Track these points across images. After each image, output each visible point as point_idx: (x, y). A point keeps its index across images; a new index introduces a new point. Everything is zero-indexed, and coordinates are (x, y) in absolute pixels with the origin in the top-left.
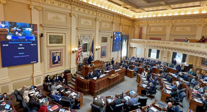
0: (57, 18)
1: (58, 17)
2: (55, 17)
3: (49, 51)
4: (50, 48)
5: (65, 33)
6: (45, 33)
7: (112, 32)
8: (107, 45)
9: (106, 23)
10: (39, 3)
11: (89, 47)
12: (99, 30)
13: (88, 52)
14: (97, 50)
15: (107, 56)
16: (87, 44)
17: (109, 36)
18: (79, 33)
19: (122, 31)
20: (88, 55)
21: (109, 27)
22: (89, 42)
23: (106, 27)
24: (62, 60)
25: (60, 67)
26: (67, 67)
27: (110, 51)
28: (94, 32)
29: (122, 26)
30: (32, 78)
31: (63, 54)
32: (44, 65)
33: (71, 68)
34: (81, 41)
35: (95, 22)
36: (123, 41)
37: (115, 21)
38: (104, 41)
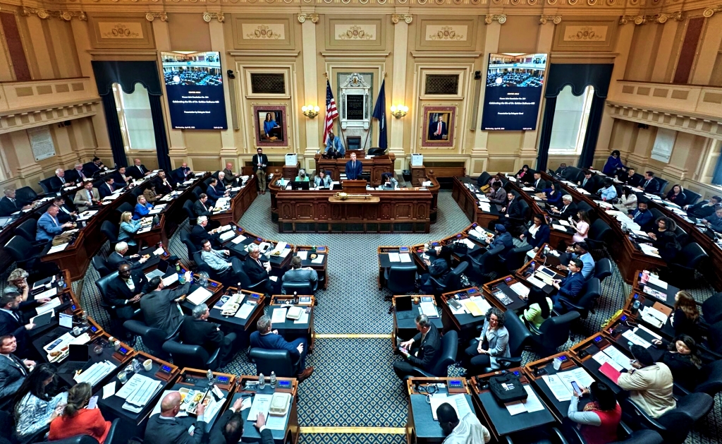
0: (264, 32)
1: (267, 30)
2: (260, 30)
3: (252, 108)
4: (255, 103)
5: (289, 68)
6: (239, 69)
7: (481, 55)
8: (457, 103)
9: (449, 26)
10: (221, 6)
11: (372, 107)
12: (411, 54)
13: (365, 120)
14: (402, 118)
15: (457, 143)
16: (362, 96)
17: (468, 70)
18: (331, 67)
19: (552, 50)
20: (366, 130)
21: (464, 39)
22: (367, 90)
23: (449, 39)
24: (284, 133)
25: (281, 147)
26: (297, 149)
27: (470, 128)
28: (387, 59)
29: (553, 26)
30: (220, 158)
31: (288, 118)
32: (242, 137)
33: (305, 154)
34: (339, 89)
35: (389, 26)
36: (562, 89)
37: (498, 9)
38: (440, 89)
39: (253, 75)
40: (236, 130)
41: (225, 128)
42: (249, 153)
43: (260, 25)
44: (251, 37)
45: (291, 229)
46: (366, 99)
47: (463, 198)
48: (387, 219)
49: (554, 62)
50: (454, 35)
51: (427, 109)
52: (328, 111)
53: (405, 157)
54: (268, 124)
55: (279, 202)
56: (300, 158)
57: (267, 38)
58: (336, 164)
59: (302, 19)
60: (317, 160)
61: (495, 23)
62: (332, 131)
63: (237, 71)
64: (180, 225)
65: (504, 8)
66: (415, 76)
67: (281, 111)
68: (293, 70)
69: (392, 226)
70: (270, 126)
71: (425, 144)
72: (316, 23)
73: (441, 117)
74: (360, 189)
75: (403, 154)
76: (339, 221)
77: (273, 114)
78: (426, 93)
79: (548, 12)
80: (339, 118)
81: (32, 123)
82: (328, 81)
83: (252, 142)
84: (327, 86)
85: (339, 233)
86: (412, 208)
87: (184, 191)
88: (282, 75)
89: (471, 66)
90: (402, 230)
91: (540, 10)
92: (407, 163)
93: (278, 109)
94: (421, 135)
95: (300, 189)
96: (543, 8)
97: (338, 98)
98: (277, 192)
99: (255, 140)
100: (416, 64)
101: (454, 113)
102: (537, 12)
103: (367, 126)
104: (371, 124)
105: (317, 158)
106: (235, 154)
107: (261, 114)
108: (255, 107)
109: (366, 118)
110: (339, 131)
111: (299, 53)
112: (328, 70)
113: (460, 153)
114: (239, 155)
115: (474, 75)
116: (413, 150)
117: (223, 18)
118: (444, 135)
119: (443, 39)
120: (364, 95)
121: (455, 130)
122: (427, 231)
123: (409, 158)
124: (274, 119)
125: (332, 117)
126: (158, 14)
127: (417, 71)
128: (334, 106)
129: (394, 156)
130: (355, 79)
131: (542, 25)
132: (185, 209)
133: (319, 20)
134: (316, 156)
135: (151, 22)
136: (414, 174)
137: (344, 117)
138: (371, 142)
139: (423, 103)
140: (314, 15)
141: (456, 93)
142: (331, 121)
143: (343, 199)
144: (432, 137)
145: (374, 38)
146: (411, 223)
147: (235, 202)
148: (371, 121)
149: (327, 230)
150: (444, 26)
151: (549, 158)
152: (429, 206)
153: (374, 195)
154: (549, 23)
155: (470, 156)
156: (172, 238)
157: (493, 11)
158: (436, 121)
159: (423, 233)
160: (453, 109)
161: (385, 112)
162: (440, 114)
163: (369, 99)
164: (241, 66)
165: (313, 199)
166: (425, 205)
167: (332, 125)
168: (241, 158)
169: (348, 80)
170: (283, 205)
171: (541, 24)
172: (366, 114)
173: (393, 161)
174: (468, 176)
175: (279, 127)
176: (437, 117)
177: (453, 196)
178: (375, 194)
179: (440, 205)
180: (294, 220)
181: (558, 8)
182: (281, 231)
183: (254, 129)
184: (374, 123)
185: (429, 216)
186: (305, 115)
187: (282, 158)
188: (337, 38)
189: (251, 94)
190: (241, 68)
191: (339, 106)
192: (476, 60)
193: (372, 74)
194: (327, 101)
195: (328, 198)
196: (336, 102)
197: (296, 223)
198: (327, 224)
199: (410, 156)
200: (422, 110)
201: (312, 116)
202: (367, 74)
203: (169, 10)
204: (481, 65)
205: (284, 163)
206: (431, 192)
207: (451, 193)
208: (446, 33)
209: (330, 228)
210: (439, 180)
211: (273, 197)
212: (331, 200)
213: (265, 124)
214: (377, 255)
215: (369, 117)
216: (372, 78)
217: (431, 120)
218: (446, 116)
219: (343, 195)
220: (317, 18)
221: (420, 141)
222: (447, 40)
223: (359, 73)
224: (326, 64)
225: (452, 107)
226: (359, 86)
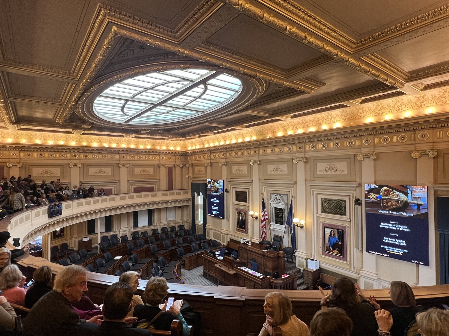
0: (239, 170)
1: (241, 169)
4: (236, 206)
7: (359, 185)
8: (346, 224)
9: (333, 163)
14: (304, 228)
15: (350, 260)
16: (282, 209)
17: (352, 197)
18: (266, 189)
21: (345, 172)
22: (283, 206)
23: (333, 173)
25: (244, 234)
26: (250, 237)
28: (294, 185)
30: (221, 234)
31: (248, 217)
32: (230, 224)
37: (369, 149)
38: (332, 210)
39: (236, 192)
40: (228, 220)
41: (224, 218)
42: (232, 234)
43: (239, 166)
44: (235, 172)
46: (284, 211)
50: (337, 170)
51: (324, 224)
52: (263, 216)
57: (241, 173)
59: (252, 163)
65: (374, 147)
66: (312, 198)
67: (246, 213)
68: (250, 190)
71: (324, 253)
72: (259, 165)
75: (305, 257)
78: (322, 212)
79: (421, 147)
80: (268, 221)
81: (169, 205)
82: (263, 198)
83: (234, 228)
84: (262, 200)
88: (246, 193)
89: (353, 194)
91: (412, 146)
93: (245, 211)
94: (321, 245)
96: (415, 144)
100: (312, 190)
101: (345, 232)
102: (410, 148)
103: (283, 230)
104: (288, 229)
106: (226, 233)
108: (236, 209)
109: (284, 224)
111: (252, 181)
112: (264, 191)
113: (353, 270)
114: (228, 234)
115: (355, 202)
116: (314, 256)
119: (329, 173)
121: (348, 247)
125: (264, 220)
126: (208, 163)
127: (313, 195)
128: (266, 213)
130: (277, 198)
133: (261, 163)
135: (206, 167)
137: (273, 221)
138: (288, 242)
139: (320, 220)
141: (345, 215)
142: (264, 223)
145: (286, 173)
155: (359, 275)
157: (365, 151)
163: (286, 211)
168: (228, 236)
169: (273, 198)
172: (284, 221)
188: (268, 173)
189: (234, 201)
190: (231, 188)
191: (270, 214)
192: (356, 189)
193: (287, 195)
194: (262, 210)
196: (267, 211)
201: (256, 218)
202: (285, 195)
203: (212, 161)
204: (361, 194)
208: (331, 169)
215: (286, 224)
216: (288, 198)
221: (321, 250)
222: (332, 173)
223: (279, 194)
224: (264, 187)
225: (343, 227)
226: (280, 202)
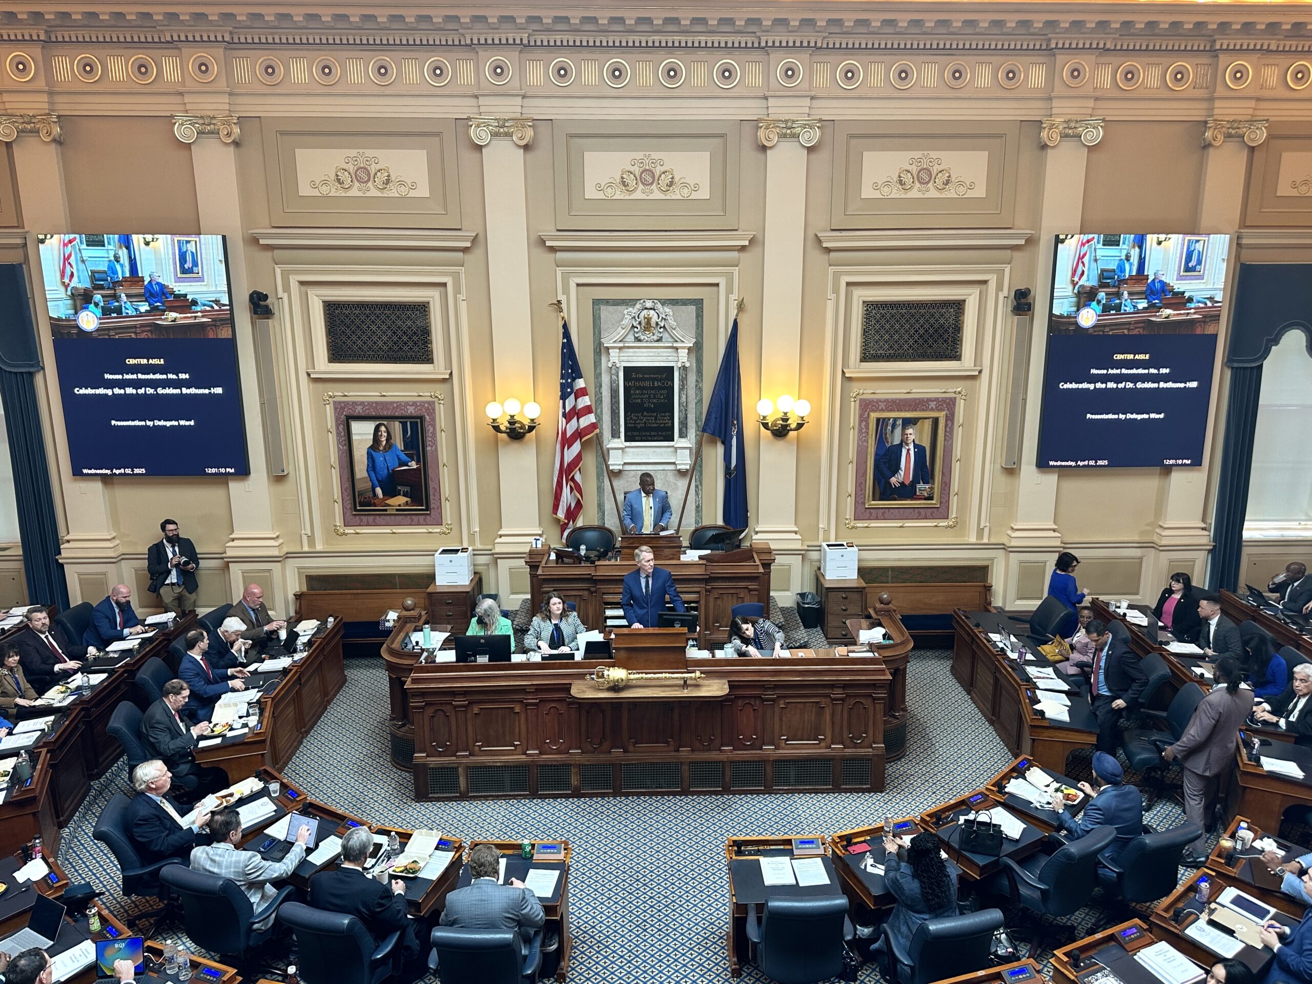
0: (363, 175)
1: (373, 169)
2: (351, 168)
3: (329, 410)
4: (338, 392)
5: (444, 285)
6: (287, 288)
7: (1031, 241)
8: (959, 386)
9: (934, 154)
10: (231, 94)
11: (700, 401)
12: (819, 241)
13: (678, 442)
14: (792, 434)
15: (963, 508)
16: (670, 370)
17: (992, 285)
18: (574, 281)
19: (1243, 224)
20: (682, 473)
21: (980, 192)
22: (683, 353)
23: (933, 193)
24: (432, 485)
25: (422, 530)
26: (472, 536)
27: (1001, 461)
28: (743, 255)
29: (1245, 154)
30: (227, 565)
31: (443, 440)
32: (298, 501)
33: (498, 549)
34: (600, 350)
35: (749, 155)
36: (1276, 341)
37: (1077, 103)
38: (906, 347)
39: (331, 308)
40: (279, 478)
41: (243, 471)
42: (319, 547)
43: (353, 153)
44: (325, 190)
45: (454, 787)
46: (683, 380)
47: (985, 678)
48: (752, 747)
49: (1253, 258)
50: (947, 182)
51: (866, 406)
52: (568, 416)
53: (803, 554)
54: (379, 458)
55: (415, 703)
56: (482, 560)
57: (374, 193)
58: (591, 580)
59: (479, 135)
60: (534, 567)
61: (1068, 145)
62: (578, 477)
63: (280, 294)
64: (95, 784)
65: (1097, 99)
66: (830, 305)
67: (421, 418)
68: (457, 291)
69: (769, 769)
70: (387, 462)
71: (862, 513)
72: (526, 148)
73: (910, 431)
74: (671, 657)
75: (798, 546)
76: (603, 758)
77: (397, 427)
78: (864, 359)
79: (1225, 110)
80: (599, 438)
82: (565, 326)
83: (327, 515)
84: (561, 340)
85: (603, 796)
86: (828, 712)
87: (111, 673)
88: (422, 308)
89: (1001, 273)
90: (798, 782)
91: (1204, 105)
92: (809, 572)
93: (411, 411)
94: (850, 487)
95: (483, 660)
96: (1211, 99)
97: (598, 376)
98: (410, 669)
99: (338, 508)
100: (832, 269)
101: (950, 418)
102: (1195, 112)
103: (685, 461)
104: (698, 455)
105: (534, 560)
106: (276, 552)
107: (356, 427)
108: (339, 407)
109: (682, 435)
110: (599, 476)
111: (475, 240)
112: (566, 291)
113: (973, 539)
114: (288, 556)
115: (1011, 303)
116: (827, 531)
117: (237, 130)
118: (920, 486)
119: (914, 194)
120: (676, 365)
121: (956, 468)
122: (877, 785)
123: (814, 555)
124: (399, 443)
125: (579, 434)
126: (31, 119)
127: (836, 291)
128: (584, 401)
129: (769, 551)
130: (648, 320)
131: (1211, 150)
132: (116, 731)
133: (535, 138)
134: (532, 553)
135: (8, 145)
136: (833, 607)
137: (615, 434)
138: (698, 508)
139: (856, 389)
140: (520, 122)
141: (958, 358)
142: (576, 447)
143: (616, 687)
144: (884, 490)
145: (704, 193)
146: (830, 759)
147: (275, 706)
148: (699, 445)
149: (567, 786)
150: (917, 154)
151: (1246, 551)
152: (880, 707)
153: (709, 674)
154: (1232, 147)
155: (1004, 547)
156: (72, 824)
157: (1063, 110)
158: (897, 441)
159: (863, 791)
160: (949, 404)
161: (738, 416)
162: (907, 422)
163: (692, 378)
164: (294, 280)
165: (522, 690)
166: (867, 702)
167: (578, 458)
168: (292, 564)
169: (627, 321)
170: (430, 711)
171: (1207, 146)
172: (684, 424)
173: (767, 565)
174: (1001, 610)
175: (413, 465)
176: (898, 431)
177: (954, 671)
178: (712, 669)
179: (913, 699)
180: (463, 758)
181: (1258, 99)
182: (421, 795)
183: (335, 474)
184: (707, 451)
185: (880, 737)
186: (497, 429)
187: (426, 561)
188: (591, 193)
189: (323, 365)
190: (294, 285)
191: (599, 400)
192: (1017, 255)
193: (698, 303)
194: (563, 387)
195: (567, 688)
196: (591, 390)
197: (468, 768)
198: (567, 766)
199: (819, 549)
200: (854, 409)
201: (517, 433)
202: (685, 302)
203: (65, 106)
204: (1031, 273)
205: (432, 577)
206: (886, 661)
207: (949, 664)
208: (924, 176)
209: (575, 781)
210: (909, 621)
211: (396, 684)
212: (581, 690)
213: (370, 457)
214: (723, 865)
215: (692, 433)
216: (699, 316)
217: (881, 439)
218: (927, 426)
219: (617, 674)
220: (530, 133)
221: (849, 504)
222: (927, 195)
223: (660, 300)
224: (559, 271)
225: (944, 400)
226: (660, 340)
